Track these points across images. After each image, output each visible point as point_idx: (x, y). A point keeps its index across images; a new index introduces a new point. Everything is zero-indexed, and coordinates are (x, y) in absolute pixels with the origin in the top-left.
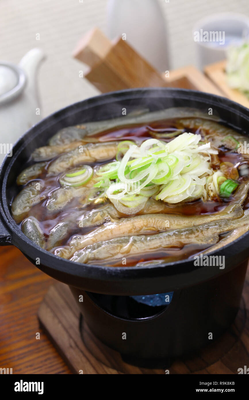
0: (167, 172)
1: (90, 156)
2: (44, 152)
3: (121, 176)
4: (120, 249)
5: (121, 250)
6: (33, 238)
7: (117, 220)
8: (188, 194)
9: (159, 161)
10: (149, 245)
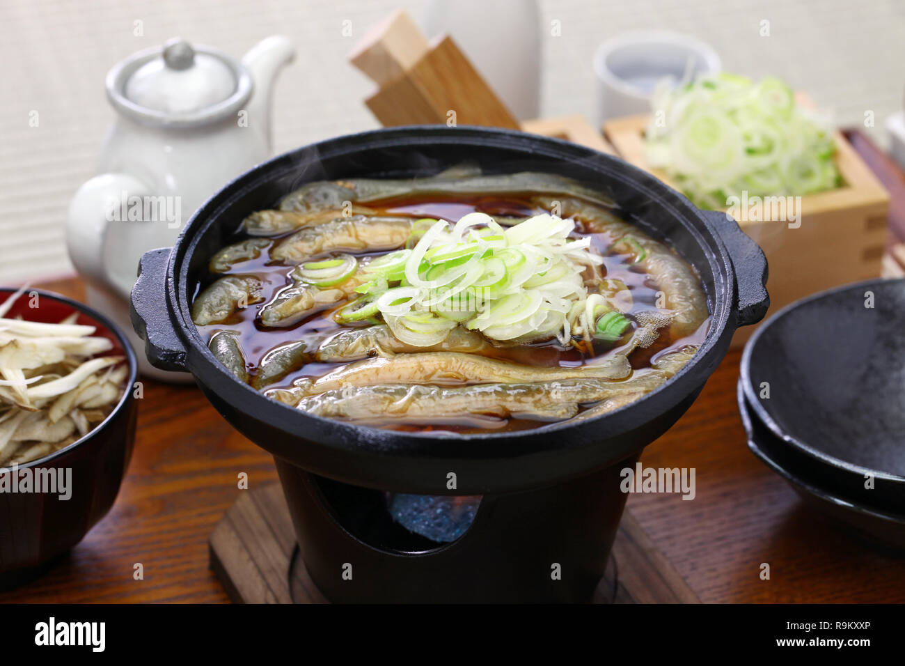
0: (500, 277)
1: (357, 237)
2: (268, 220)
3: (412, 275)
4: (388, 405)
5: (391, 406)
6: (227, 365)
7: (391, 354)
8: (531, 325)
9: (489, 254)
10: (443, 405)
